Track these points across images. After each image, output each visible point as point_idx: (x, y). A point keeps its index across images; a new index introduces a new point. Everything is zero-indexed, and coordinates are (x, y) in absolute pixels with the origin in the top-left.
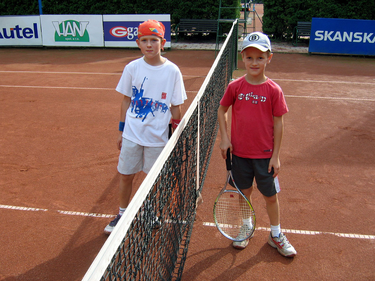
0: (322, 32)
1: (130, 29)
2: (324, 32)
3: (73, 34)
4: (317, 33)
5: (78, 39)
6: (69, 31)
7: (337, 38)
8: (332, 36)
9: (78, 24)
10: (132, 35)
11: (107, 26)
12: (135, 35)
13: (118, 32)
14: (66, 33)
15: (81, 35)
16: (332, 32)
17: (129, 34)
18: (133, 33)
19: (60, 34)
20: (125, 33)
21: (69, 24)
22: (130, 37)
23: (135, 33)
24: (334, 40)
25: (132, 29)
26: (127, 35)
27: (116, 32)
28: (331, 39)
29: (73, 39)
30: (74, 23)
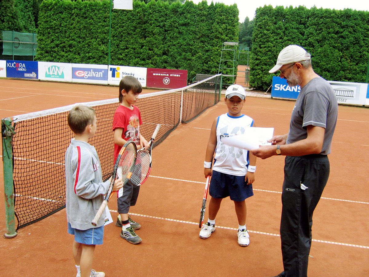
0: (279, 85)
1: (86, 72)
2: (280, 85)
3: (56, 73)
4: (276, 86)
5: (58, 77)
6: (54, 72)
7: (288, 89)
8: (285, 88)
9: (58, 68)
10: (87, 76)
11: (74, 70)
12: (89, 76)
13: (80, 74)
14: (51, 73)
15: (60, 75)
16: (285, 86)
17: (85, 75)
18: (87, 74)
19: (48, 73)
20: (83, 75)
21: (53, 67)
22: (86, 77)
23: (88, 74)
24: (286, 90)
25: (87, 72)
26: (84, 76)
27: (78, 73)
28: (284, 90)
29: (56, 76)
30: (56, 67)
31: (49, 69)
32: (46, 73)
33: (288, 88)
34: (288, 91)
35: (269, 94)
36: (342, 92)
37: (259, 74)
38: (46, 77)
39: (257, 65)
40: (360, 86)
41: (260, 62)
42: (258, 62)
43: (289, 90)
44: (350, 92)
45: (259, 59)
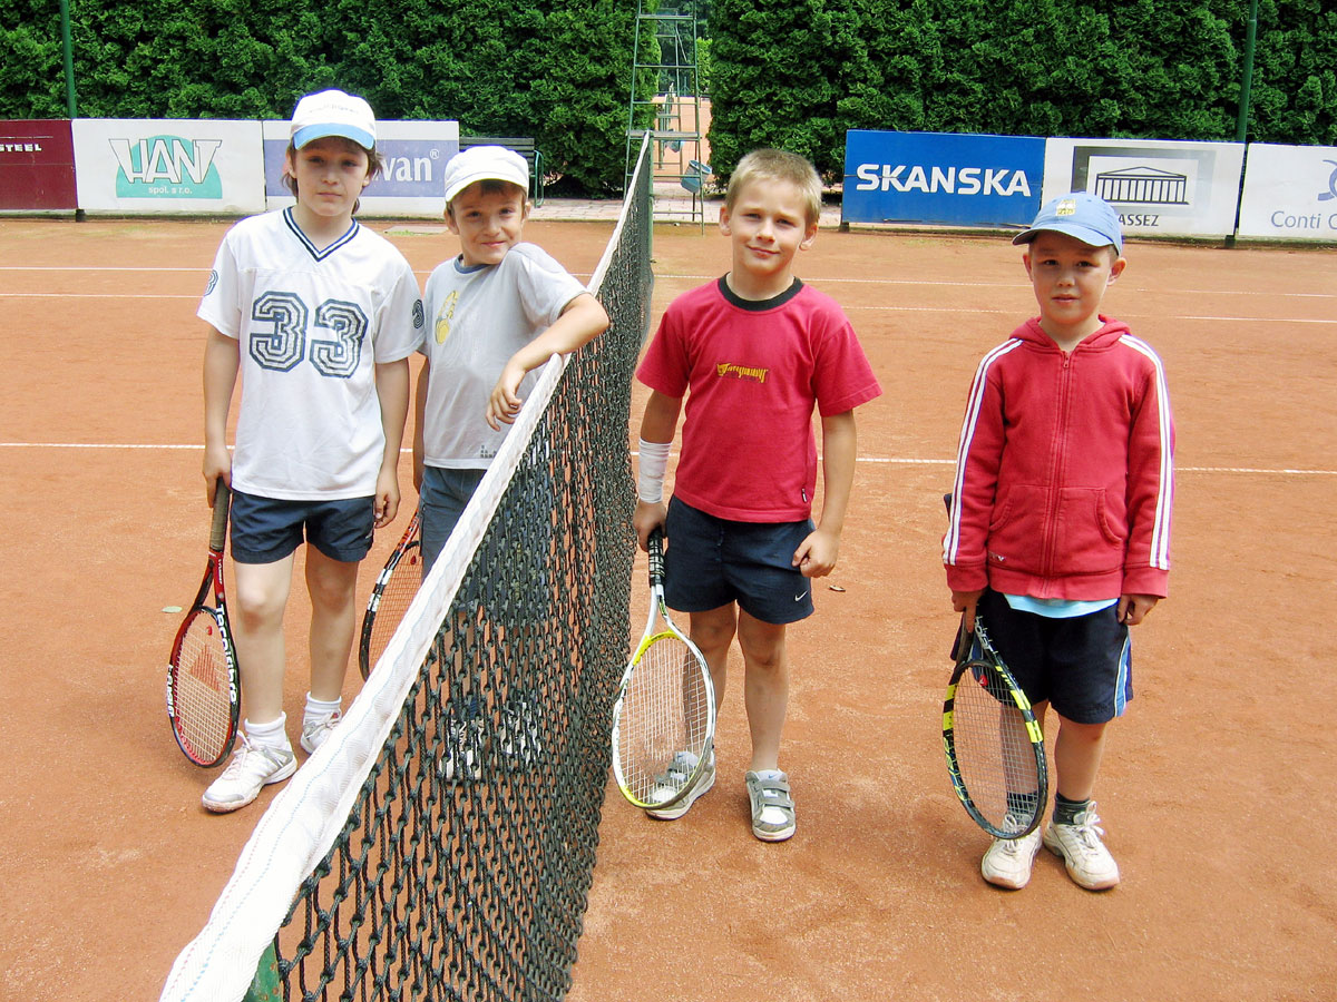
0: (876, 167)
2: (881, 169)
3: (173, 175)
4: (861, 172)
5: (187, 191)
6: (161, 167)
7: (917, 184)
8: (903, 178)
9: (189, 147)
14: (150, 174)
19: (131, 175)
21: (160, 146)
24: (907, 188)
28: (899, 187)
29: (174, 191)
30: (176, 143)
31: (135, 154)
32: (122, 173)
33: (917, 179)
34: (916, 190)
35: (831, 209)
36: (1141, 183)
37: (758, 125)
38: (119, 197)
39: (748, 86)
40: (1212, 153)
41: (764, 70)
42: (751, 71)
43: (919, 189)
44: (1173, 184)
45: (755, 61)
